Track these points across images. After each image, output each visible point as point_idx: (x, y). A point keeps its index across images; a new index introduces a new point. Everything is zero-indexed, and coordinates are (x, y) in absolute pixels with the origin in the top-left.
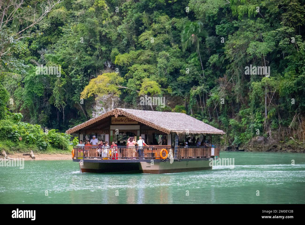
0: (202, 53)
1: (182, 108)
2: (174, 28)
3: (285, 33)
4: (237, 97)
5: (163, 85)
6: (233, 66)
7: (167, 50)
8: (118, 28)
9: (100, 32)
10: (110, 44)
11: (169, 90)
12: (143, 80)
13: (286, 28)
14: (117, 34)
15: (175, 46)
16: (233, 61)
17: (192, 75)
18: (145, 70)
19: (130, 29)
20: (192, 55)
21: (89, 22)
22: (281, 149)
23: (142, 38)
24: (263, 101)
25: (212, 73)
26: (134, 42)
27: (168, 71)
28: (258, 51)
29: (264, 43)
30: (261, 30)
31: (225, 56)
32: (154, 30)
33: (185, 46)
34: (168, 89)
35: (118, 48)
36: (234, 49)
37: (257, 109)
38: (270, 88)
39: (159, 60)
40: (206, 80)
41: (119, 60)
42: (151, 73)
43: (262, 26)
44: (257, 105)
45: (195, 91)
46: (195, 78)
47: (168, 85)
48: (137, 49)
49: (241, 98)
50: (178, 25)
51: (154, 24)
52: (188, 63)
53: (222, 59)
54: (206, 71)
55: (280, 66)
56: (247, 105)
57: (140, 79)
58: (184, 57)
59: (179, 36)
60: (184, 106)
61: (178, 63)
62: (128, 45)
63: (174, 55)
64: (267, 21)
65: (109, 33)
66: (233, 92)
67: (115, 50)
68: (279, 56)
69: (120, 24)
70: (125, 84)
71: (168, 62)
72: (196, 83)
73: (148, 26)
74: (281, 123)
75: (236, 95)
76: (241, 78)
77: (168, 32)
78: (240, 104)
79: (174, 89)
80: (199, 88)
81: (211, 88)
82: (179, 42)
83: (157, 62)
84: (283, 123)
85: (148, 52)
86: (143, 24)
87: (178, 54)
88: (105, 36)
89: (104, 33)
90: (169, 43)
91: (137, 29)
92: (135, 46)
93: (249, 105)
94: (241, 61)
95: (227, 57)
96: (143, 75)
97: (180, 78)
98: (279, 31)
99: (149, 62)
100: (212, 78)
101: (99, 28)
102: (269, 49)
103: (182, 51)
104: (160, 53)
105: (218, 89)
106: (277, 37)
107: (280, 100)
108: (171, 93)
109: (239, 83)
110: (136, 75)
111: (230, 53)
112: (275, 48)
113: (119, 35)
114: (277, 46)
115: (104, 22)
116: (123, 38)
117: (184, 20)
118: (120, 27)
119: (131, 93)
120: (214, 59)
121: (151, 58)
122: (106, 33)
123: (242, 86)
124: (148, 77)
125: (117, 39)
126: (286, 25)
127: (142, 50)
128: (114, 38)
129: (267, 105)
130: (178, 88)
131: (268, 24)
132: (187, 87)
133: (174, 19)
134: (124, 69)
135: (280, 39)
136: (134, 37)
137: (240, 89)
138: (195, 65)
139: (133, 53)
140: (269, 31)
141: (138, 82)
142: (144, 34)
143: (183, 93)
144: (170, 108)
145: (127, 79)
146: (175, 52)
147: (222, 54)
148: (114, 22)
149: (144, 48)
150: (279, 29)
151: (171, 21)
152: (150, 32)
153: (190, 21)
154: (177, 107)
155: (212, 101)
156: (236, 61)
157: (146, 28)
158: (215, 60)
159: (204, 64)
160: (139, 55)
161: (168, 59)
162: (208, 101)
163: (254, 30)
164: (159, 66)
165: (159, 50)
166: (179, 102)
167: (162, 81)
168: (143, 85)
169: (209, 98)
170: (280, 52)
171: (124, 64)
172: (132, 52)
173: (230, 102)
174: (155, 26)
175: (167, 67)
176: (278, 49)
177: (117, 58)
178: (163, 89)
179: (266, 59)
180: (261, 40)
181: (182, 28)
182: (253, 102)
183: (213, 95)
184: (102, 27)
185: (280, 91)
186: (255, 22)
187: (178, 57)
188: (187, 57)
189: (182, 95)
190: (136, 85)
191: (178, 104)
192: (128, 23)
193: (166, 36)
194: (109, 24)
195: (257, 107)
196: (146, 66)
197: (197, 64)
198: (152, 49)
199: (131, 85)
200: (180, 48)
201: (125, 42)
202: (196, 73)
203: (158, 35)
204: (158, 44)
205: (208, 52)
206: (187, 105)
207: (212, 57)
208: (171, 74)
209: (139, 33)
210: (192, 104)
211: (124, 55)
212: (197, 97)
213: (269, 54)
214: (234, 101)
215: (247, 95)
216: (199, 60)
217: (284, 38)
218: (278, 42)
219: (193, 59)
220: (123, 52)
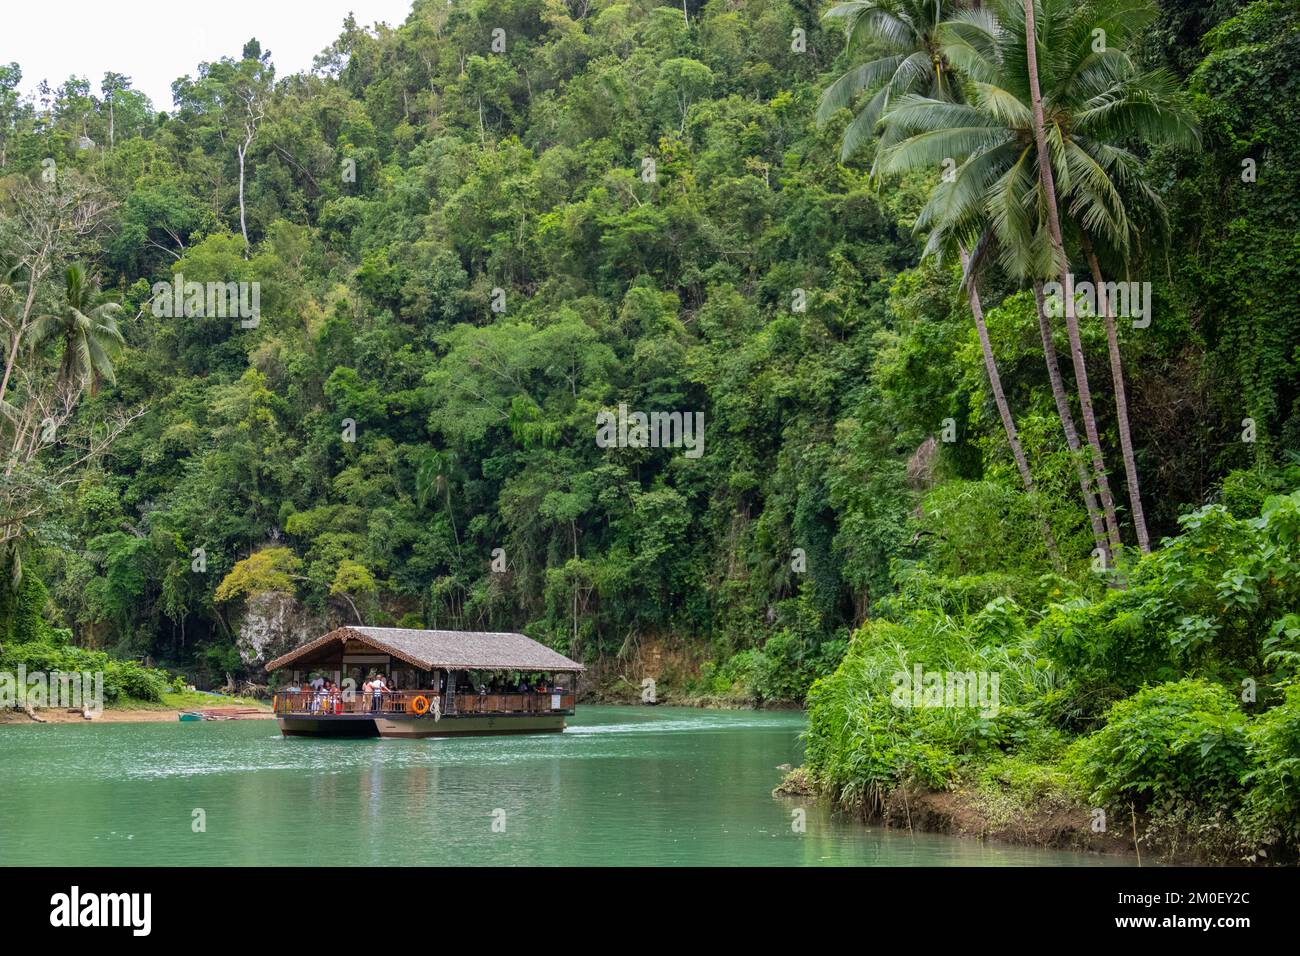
0: (457, 512)
1: (417, 619)
2: (405, 464)
3: (609, 476)
4: (522, 599)
5: (379, 574)
6: (514, 538)
7: (389, 506)
8: (294, 463)
9: (259, 470)
10: (279, 493)
11: (392, 584)
12: (340, 563)
13: (612, 467)
14: (291, 474)
15: (405, 499)
16: (515, 528)
17: (438, 554)
18: (345, 545)
19: (319, 463)
20: (438, 516)
21: (238, 450)
22: (603, 698)
23: (340, 480)
24: (570, 605)
25: (477, 551)
26: (325, 489)
27: (389, 547)
28: (560, 510)
29: (572, 497)
30: (567, 469)
31: (501, 519)
32: (364, 467)
33: (423, 497)
34: (389, 582)
35: (294, 501)
36: (515, 505)
37: (560, 622)
38: (584, 581)
39: (372, 524)
40: (464, 565)
41: (293, 524)
42: (356, 551)
43: (571, 462)
44: (560, 613)
45: (442, 584)
46: (441, 561)
47: (390, 573)
48: (331, 501)
49: (530, 599)
50: (410, 458)
51: (364, 454)
52: (427, 530)
53: (496, 524)
54: (465, 547)
55: (603, 538)
56: (541, 613)
57: (335, 561)
58: (422, 519)
59: (413, 478)
60: (421, 614)
61: (408, 530)
62: (314, 495)
63: (401, 515)
64: (579, 453)
65: (277, 472)
66: (515, 588)
67: (287, 505)
68: (598, 519)
69: (298, 454)
70: (305, 573)
71: (390, 528)
72: (443, 570)
73: (352, 459)
74: (603, 649)
75: (520, 595)
76: (529, 561)
77: (391, 471)
78: (527, 612)
79: (401, 582)
80: (447, 580)
81: (473, 580)
82: (411, 490)
83: (368, 529)
84: (607, 649)
85: (352, 509)
86: (343, 455)
87: (410, 514)
88: (268, 477)
89: (266, 472)
90: (392, 493)
91: (331, 464)
92: (328, 498)
93: (546, 612)
94: (531, 526)
95: (505, 521)
96: (340, 554)
97: (414, 560)
98: (599, 473)
99: (353, 529)
100: (474, 559)
101: (257, 462)
102: (581, 508)
103: (418, 508)
104: (375, 511)
105: (487, 582)
106: (597, 484)
107: (603, 605)
108: (395, 589)
109: (525, 570)
110: (325, 555)
111: (509, 513)
112: (591, 505)
113: (297, 475)
114: (595, 501)
115: (267, 451)
116: (303, 482)
117: (423, 448)
118: (299, 459)
119: (317, 589)
120: (479, 523)
121: (356, 521)
122: (271, 472)
123: (531, 577)
124: (351, 558)
125: (292, 483)
126: (611, 462)
127: (340, 505)
128: (286, 481)
129: (579, 614)
130: (410, 579)
131: (581, 459)
132: (426, 577)
133: (403, 446)
134: (305, 541)
135: (602, 487)
136: (325, 479)
137: (527, 582)
138: (443, 536)
139: (321, 511)
140: (583, 471)
141: (329, 568)
142: (343, 473)
143: (420, 589)
144: (393, 619)
145: (309, 561)
146: (405, 509)
147: (494, 514)
148: (286, 451)
149: (343, 500)
150: (599, 470)
151: (396, 450)
152: (356, 470)
153: (434, 450)
154: (407, 616)
155: (475, 605)
156: (521, 528)
157: (348, 462)
158: (480, 525)
159: (461, 534)
160: (333, 514)
161: (389, 523)
162: (467, 604)
163: (555, 469)
164: (371, 536)
165: (373, 505)
166: (412, 606)
167: (377, 566)
168: (340, 574)
169: (469, 598)
170: (601, 512)
171: (305, 532)
172: (319, 508)
173: (508, 608)
174: (367, 459)
175: (387, 539)
176: (598, 507)
177: (289, 521)
178: (378, 581)
179: (577, 525)
180: (566, 490)
181: (418, 463)
182: (551, 608)
183: (477, 594)
184: (264, 460)
185: (600, 587)
186: (557, 454)
187: (410, 519)
188: (428, 519)
189: (416, 593)
190: (327, 573)
191: (410, 611)
192: (314, 453)
193: (388, 478)
194: (277, 453)
195: (559, 618)
196: (344, 537)
197: (447, 532)
198: (359, 504)
199: (316, 574)
200: (415, 502)
201: (306, 488)
202: (443, 550)
203: (372, 476)
204: (372, 493)
205: (468, 510)
206: (426, 611)
207: (474, 520)
208: (397, 551)
209: (334, 471)
210: (435, 611)
211: (304, 514)
212: (446, 597)
213: (581, 517)
214: (516, 605)
215: (540, 594)
216: (450, 525)
217: (609, 486)
218: (598, 493)
219: (438, 524)
220: (302, 508)
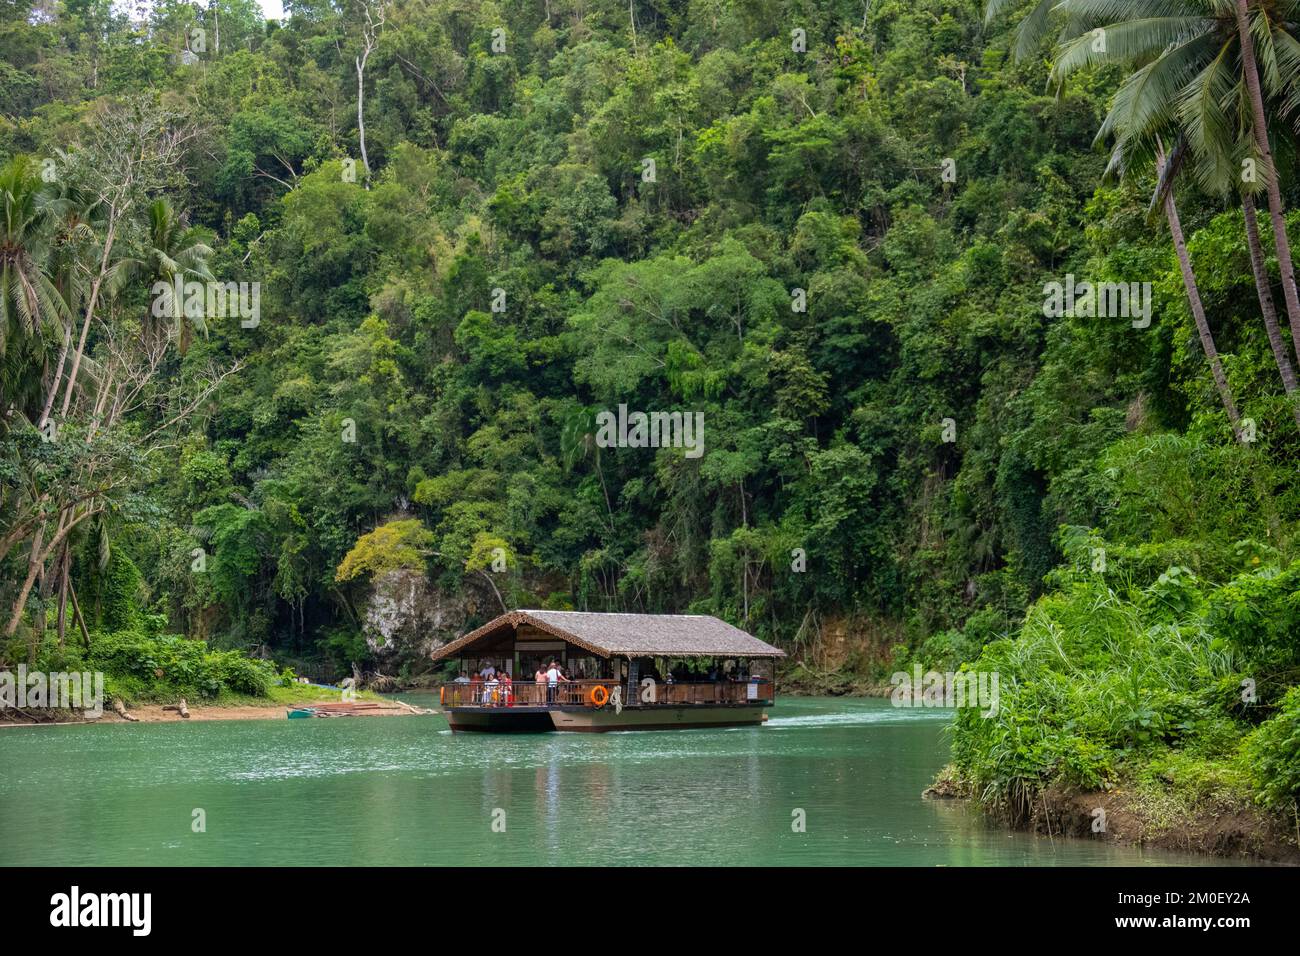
0: (609, 476)
1: (565, 599)
2: (548, 421)
3: (780, 431)
4: (684, 574)
5: (521, 548)
6: (674, 504)
7: (531, 469)
8: (423, 422)
9: (384, 431)
10: (407, 457)
11: (535, 559)
12: (476, 536)
13: (783, 421)
14: (420, 434)
15: (549, 460)
16: (675, 493)
17: (588, 524)
18: (482, 515)
19: (450, 422)
20: (586, 480)
21: (359, 408)
22: (779, 688)
23: (475, 442)
24: (739, 581)
25: (632, 521)
26: (458, 451)
27: (532, 517)
28: (725, 471)
29: (738, 455)
30: (734, 424)
31: (659, 483)
32: (502, 425)
33: (569, 459)
34: (532, 557)
35: (424, 466)
36: (674, 466)
37: (728, 601)
38: (754, 554)
39: (512, 491)
40: (617, 536)
41: (423, 492)
42: (494, 521)
43: (739, 416)
44: (727, 590)
45: (592, 559)
46: (592, 532)
47: (534, 547)
48: (465, 464)
49: (693, 575)
50: (554, 414)
51: (501, 411)
52: (574, 497)
53: (654, 489)
54: (618, 515)
55: (775, 505)
56: (706, 590)
57: (471, 534)
58: (569, 484)
59: (558, 438)
60: (569, 593)
61: (554, 498)
62: (446, 458)
63: (546, 479)
64: (747, 406)
65: (404, 433)
66: (676, 562)
67: (415, 471)
68: (770, 482)
69: (428, 412)
70: (437, 548)
71: (533, 495)
72: (593, 542)
73: (489, 416)
74: (778, 632)
75: (682, 569)
76: (692, 531)
77: (533, 430)
78: (691, 588)
79: (546, 557)
80: (598, 554)
81: (628, 553)
82: (554, 450)
83: (507, 497)
84: (783, 631)
85: (489, 474)
86: (477, 412)
87: (555, 479)
88: (394, 439)
89: (391, 433)
90: (535, 455)
91: (465, 423)
92: (462, 461)
93: (712, 590)
94: (692, 492)
95: (663, 485)
96: (476, 526)
97: (560, 531)
98: (768, 430)
99: (491, 496)
100: (629, 530)
101: (381, 422)
102: (749, 469)
103: (563, 471)
104: (516, 476)
105: (644, 555)
106: (767, 441)
107: (777, 580)
108: (540, 565)
109: (687, 542)
110: (460, 526)
111: (667, 476)
112: (761, 465)
113: (426, 437)
114: (764, 460)
115: (392, 409)
116: (434, 444)
117: (569, 402)
118: (428, 418)
119: (451, 566)
120: (633, 488)
121: (493, 488)
122: (397, 433)
123: (694, 549)
124: (489, 530)
125: (421, 445)
126: (783, 415)
127: (476, 469)
128: (414, 443)
129: (749, 591)
130: (556, 553)
131: (750, 413)
132: (575, 550)
133: (546, 401)
134: (436, 512)
135: (772, 445)
136: (458, 440)
137: (690, 555)
138: (593, 503)
139: (455, 476)
140: (751, 426)
141: (464, 542)
142: (479, 433)
143: (568, 565)
144: (539, 599)
145: (441, 533)
146: (550, 474)
147: (651, 477)
148: (414, 408)
149: (479, 464)
150: (769, 425)
151: (539, 405)
152: (492, 429)
153: (581, 404)
154: (553, 596)
155: (631, 583)
156: (681, 493)
157: (484, 420)
158: (635, 490)
159: (614, 500)
160: (469, 480)
161: (531, 489)
162: (622, 582)
163: (721, 425)
164: (511, 504)
165: (513, 469)
166: (560, 585)
167: (519, 539)
168: (476, 549)
169: (624, 574)
170: (773, 473)
171: (436, 501)
172: (452, 473)
173: (668, 585)
174: (505, 416)
175: (530, 507)
176: (768, 467)
177: (419, 488)
178: (520, 556)
179: (746, 490)
180: (732, 448)
181: (564, 420)
182: (718, 585)
183: (633, 570)
184: (388, 419)
185: (773, 561)
186: (723, 407)
187: (555, 485)
188: (576, 484)
189: (563, 569)
190: (461, 548)
191: (558, 589)
192: (445, 410)
193: (529, 437)
194: (404, 411)
195: (728, 595)
196: (481, 506)
197: (597, 499)
198: (497, 468)
199: (449, 548)
200: (561, 465)
201: (437, 451)
202: (593, 520)
203: (512, 436)
204: (511, 455)
205: (621, 472)
206: (576, 589)
207: (628, 485)
208: (541, 522)
209: (469, 430)
210: (585, 590)
211: (435, 481)
212: (597, 573)
213: (750, 479)
214: (678, 582)
215: (705, 570)
216: (601, 490)
217: (781, 443)
218: (768, 451)
219: (587, 490)
220: (433, 473)
